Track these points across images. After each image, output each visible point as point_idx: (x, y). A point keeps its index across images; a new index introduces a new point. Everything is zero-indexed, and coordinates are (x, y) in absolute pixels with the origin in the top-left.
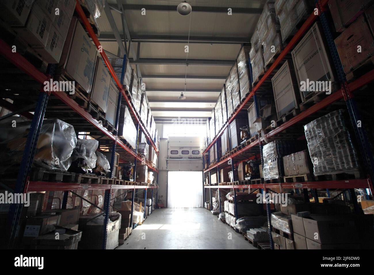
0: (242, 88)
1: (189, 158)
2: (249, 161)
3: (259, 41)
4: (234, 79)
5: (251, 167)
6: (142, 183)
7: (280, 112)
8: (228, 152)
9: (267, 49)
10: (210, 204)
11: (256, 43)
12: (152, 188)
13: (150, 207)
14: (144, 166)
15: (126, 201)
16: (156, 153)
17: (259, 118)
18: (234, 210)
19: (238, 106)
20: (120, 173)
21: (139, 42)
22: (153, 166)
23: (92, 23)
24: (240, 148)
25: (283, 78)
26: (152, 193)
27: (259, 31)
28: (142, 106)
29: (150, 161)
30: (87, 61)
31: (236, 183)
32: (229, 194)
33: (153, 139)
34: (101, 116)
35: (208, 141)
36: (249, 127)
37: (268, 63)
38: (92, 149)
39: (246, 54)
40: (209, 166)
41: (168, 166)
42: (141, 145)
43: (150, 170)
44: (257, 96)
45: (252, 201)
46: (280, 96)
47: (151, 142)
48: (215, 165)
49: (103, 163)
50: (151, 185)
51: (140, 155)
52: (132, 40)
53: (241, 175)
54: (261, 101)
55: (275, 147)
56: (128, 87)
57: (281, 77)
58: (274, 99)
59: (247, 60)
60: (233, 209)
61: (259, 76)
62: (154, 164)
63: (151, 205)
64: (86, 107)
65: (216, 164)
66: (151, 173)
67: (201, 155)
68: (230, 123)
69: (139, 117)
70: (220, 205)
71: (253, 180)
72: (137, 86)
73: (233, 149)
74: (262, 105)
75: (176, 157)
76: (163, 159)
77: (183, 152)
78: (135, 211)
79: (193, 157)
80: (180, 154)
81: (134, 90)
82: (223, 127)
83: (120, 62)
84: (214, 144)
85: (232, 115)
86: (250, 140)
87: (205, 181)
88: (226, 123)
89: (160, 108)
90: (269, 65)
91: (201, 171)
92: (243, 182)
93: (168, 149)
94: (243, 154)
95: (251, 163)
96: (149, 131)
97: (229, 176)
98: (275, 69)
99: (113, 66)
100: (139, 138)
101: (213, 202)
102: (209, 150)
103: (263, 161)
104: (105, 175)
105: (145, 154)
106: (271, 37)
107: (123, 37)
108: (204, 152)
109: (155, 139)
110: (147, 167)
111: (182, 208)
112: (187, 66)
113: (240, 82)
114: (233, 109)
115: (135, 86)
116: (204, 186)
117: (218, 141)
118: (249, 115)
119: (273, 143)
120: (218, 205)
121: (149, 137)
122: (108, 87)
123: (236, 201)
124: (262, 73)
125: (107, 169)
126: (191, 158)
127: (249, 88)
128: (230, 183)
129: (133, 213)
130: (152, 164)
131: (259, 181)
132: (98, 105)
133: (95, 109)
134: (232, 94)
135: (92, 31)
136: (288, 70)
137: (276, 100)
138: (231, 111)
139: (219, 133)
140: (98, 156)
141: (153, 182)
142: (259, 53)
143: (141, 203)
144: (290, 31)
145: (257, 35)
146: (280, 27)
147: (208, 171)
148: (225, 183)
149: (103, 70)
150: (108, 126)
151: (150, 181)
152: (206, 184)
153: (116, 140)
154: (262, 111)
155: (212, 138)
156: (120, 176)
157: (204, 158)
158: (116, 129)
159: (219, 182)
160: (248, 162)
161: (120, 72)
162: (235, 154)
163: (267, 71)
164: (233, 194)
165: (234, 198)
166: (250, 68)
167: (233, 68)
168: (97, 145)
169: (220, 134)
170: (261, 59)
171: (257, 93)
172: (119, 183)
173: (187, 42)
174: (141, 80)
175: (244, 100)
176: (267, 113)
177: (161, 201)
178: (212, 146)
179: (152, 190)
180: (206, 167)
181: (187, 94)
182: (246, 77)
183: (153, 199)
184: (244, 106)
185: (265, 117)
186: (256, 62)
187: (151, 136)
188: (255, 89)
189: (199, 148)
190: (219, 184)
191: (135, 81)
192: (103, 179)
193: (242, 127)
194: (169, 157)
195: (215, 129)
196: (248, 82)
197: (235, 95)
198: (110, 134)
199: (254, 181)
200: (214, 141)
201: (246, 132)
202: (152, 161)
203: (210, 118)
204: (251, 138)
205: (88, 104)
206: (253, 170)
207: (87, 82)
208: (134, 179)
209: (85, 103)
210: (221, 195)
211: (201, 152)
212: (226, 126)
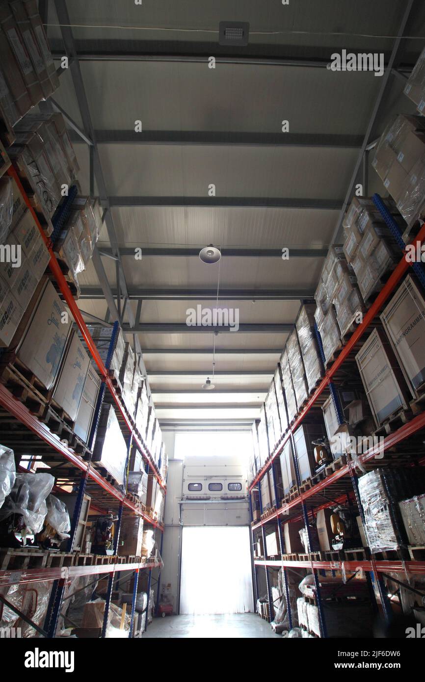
0: (309, 371)
1: (223, 499)
2: (335, 508)
3: (328, 299)
4: (293, 355)
5: (340, 520)
6: (130, 557)
7: (378, 414)
8: (295, 489)
9: (341, 310)
10: (267, 605)
11: (323, 301)
12: (150, 568)
13: (144, 615)
14: (137, 518)
15: (94, 602)
16: (161, 488)
17: (344, 426)
18: (318, 624)
19: (305, 401)
20: (88, 537)
21: (140, 300)
22: (154, 518)
23: (70, 281)
24: (315, 482)
25: (374, 355)
26: (150, 578)
27: (325, 284)
28: (139, 402)
29: (148, 506)
30: (54, 338)
31: (315, 557)
32: (304, 581)
33: (156, 463)
34: (66, 427)
35: (256, 465)
36: (328, 441)
37: (346, 332)
38: (41, 493)
39: (308, 317)
40: (262, 516)
41: (183, 516)
42: (134, 476)
43: (147, 526)
44: (336, 384)
45: (354, 598)
46: (375, 386)
47: (153, 467)
48: (271, 513)
49: (58, 518)
50: (148, 561)
51: (131, 496)
52: (130, 296)
53: (325, 538)
54: (343, 394)
55: (381, 481)
56: (117, 373)
57: (371, 354)
58: (364, 390)
59: (312, 326)
60: (317, 620)
61: (334, 351)
62: (155, 513)
63: (147, 609)
64: (42, 415)
65: (274, 512)
66: (150, 533)
67: (245, 492)
68: (293, 432)
69: (132, 423)
70: (289, 607)
71: (348, 552)
72: (132, 369)
73: (304, 482)
74: (345, 400)
75: (198, 496)
76: (174, 501)
77: (211, 487)
78: (110, 627)
79: (229, 496)
80: (205, 491)
81: (127, 377)
82: (282, 439)
83: (107, 332)
84: (267, 471)
85: (296, 417)
86: (332, 465)
87: (255, 548)
88: (287, 431)
89: (171, 403)
90: (349, 336)
91: (246, 525)
92: (330, 554)
93: (183, 480)
94: (323, 492)
95: (340, 513)
96: (149, 448)
97: (301, 538)
98: (359, 341)
99: (95, 339)
100: (130, 462)
101: (274, 599)
102: (260, 482)
103: (363, 510)
104: (58, 546)
105: (140, 494)
106: (344, 293)
107: (116, 292)
108: (251, 486)
109: (160, 461)
110: (141, 522)
111: (210, 615)
112: (216, 335)
113: (304, 361)
114: (297, 406)
115: (129, 370)
116: (253, 559)
117: (275, 464)
118: (326, 417)
119: (376, 473)
120: (286, 607)
121: (148, 458)
122: (84, 376)
123: (320, 600)
124: (338, 347)
125: (65, 532)
126: (227, 499)
127: (320, 371)
128: (303, 555)
129: (107, 631)
130: (152, 514)
131: (361, 553)
132: (64, 409)
133: (57, 417)
134: (292, 379)
135: (68, 293)
136: (379, 343)
137: (369, 394)
138: (293, 411)
139: (276, 449)
140: (51, 506)
141: (153, 553)
142: (330, 316)
143: (125, 605)
144: (372, 286)
145: (323, 289)
146: (356, 279)
147: (260, 527)
148: (295, 554)
149: (79, 350)
150: (76, 445)
151: (147, 551)
152: (257, 555)
153: (88, 469)
154: (347, 412)
155: (264, 459)
156: (89, 545)
157: (250, 498)
158: (90, 449)
159: (283, 553)
160: (334, 511)
161: (106, 349)
162: (308, 494)
163: (347, 344)
164: (313, 581)
165: (315, 593)
166: (318, 339)
167: (292, 336)
168: (50, 486)
169: (277, 451)
170: (334, 325)
171: (334, 379)
172: (85, 562)
173: (215, 299)
174: (139, 357)
175: (313, 391)
176: (356, 415)
177: (166, 597)
178: (264, 474)
179: (150, 571)
180: (255, 518)
181: (217, 379)
182: (313, 353)
183: (150, 593)
184: (315, 400)
185: (353, 424)
186: (327, 330)
187: (153, 457)
188: (330, 373)
189: (240, 478)
190: (284, 557)
191: (130, 361)
192: (54, 555)
193: (315, 440)
194: (185, 497)
195: (268, 441)
196: (317, 361)
197: (299, 382)
198: (77, 460)
199: (352, 553)
200: (268, 465)
201: (323, 448)
202: (152, 506)
203: (258, 421)
204: (334, 462)
205: (47, 409)
206: (345, 527)
207: (50, 371)
208: (115, 549)
209: (41, 406)
210: (289, 582)
211: (245, 486)
212: (287, 436)
